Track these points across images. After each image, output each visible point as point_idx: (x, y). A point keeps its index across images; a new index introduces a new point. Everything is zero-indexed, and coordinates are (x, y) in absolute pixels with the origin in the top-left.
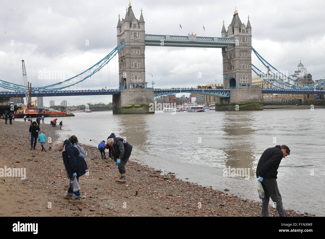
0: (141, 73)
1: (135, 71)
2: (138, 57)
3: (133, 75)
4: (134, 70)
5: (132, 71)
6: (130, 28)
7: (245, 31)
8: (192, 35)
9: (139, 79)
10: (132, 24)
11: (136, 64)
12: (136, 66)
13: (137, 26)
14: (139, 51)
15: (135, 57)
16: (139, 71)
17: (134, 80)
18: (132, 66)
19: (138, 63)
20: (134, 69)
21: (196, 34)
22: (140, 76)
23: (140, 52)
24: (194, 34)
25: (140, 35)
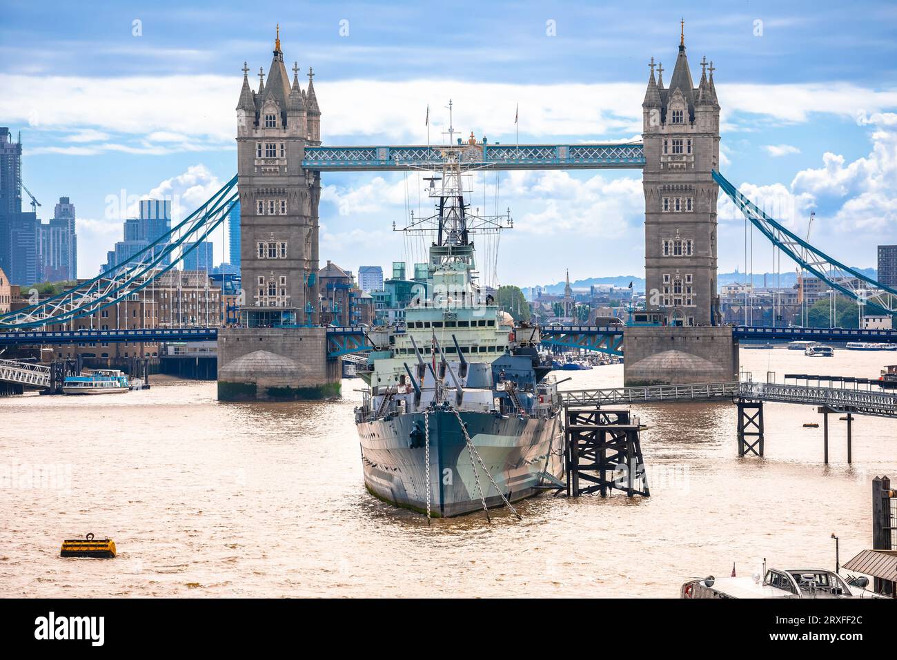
0: (288, 274)
1: (269, 269)
2: (281, 221)
3: (261, 280)
4: (265, 264)
5: (259, 269)
6: (254, 131)
7: (686, 116)
8: (472, 142)
9: (283, 294)
10: (261, 116)
11: (274, 246)
12: (273, 253)
13: (279, 122)
14: (283, 204)
15: (271, 223)
16: (282, 266)
17: (264, 297)
18: (261, 251)
19: (279, 243)
20: (264, 262)
21: (485, 140)
22: (285, 284)
23: (288, 207)
24: (479, 140)
25: (287, 150)
